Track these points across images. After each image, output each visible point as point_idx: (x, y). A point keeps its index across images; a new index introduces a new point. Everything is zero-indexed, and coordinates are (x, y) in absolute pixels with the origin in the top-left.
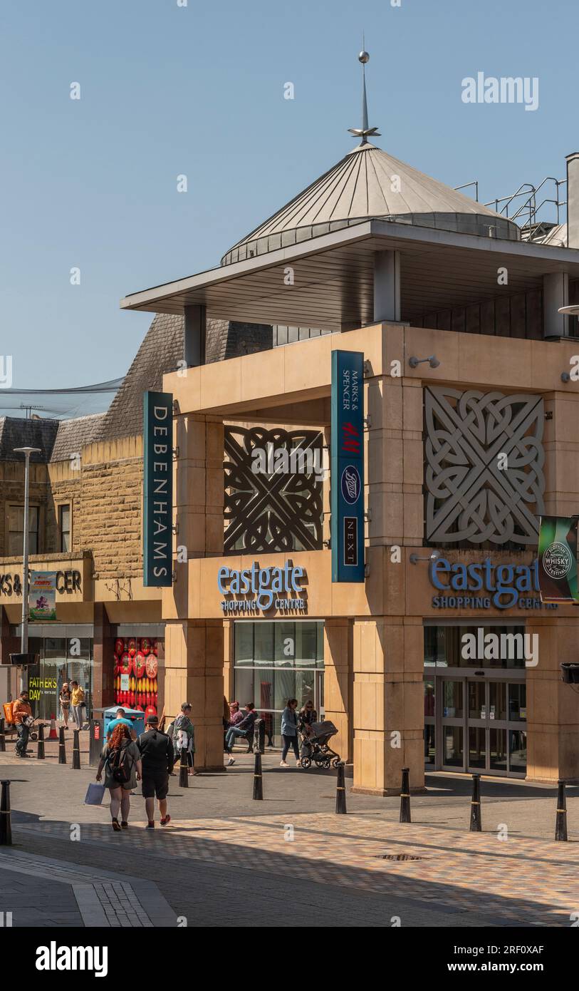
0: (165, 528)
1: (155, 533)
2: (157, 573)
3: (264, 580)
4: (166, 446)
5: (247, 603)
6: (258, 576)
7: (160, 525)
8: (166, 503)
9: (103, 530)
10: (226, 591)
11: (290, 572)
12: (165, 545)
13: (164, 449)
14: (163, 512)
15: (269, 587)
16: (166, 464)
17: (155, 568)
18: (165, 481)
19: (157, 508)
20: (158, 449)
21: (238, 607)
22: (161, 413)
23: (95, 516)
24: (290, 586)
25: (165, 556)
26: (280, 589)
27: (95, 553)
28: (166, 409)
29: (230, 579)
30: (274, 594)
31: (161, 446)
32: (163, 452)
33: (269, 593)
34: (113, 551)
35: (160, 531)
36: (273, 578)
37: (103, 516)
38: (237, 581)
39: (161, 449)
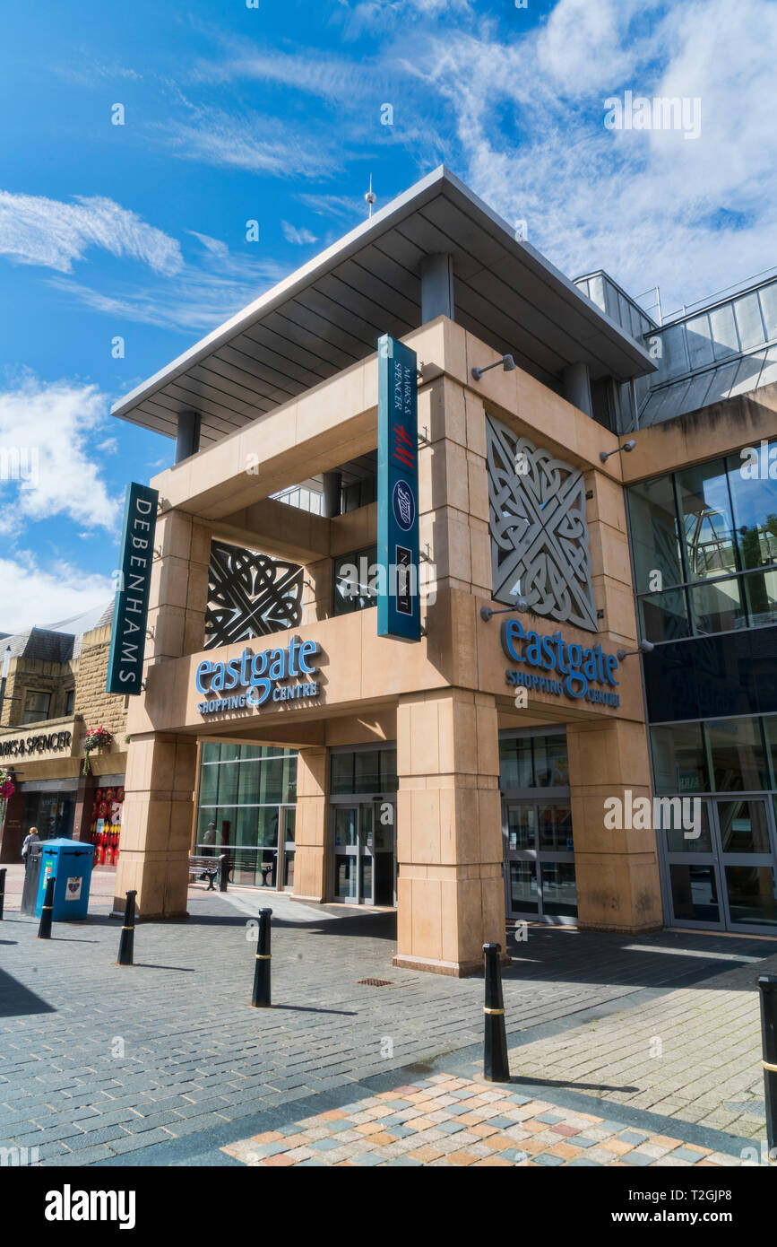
0: (138, 629)
1: (125, 632)
2: (124, 677)
3: (259, 668)
4: (146, 542)
5: (233, 701)
6: (251, 663)
7: (132, 624)
8: (141, 602)
9: (93, 697)
10: (207, 691)
11: (297, 650)
12: (136, 647)
13: (144, 544)
14: (137, 611)
15: (266, 674)
16: (145, 560)
17: (122, 672)
18: (142, 579)
19: (131, 604)
20: (137, 543)
21: (220, 707)
22: (144, 507)
23: (88, 687)
24: (297, 668)
25: (135, 660)
26: (281, 675)
27: (85, 717)
28: (150, 504)
29: (211, 675)
30: (274, 683)
31: (141, 541)
32: (144, 547)
33: (266, 682)
34: (100, 714)
35: (131, 630)
36: (271, 662)
37: (95, 686)
38: (221, 675)
39: (141, 544)
